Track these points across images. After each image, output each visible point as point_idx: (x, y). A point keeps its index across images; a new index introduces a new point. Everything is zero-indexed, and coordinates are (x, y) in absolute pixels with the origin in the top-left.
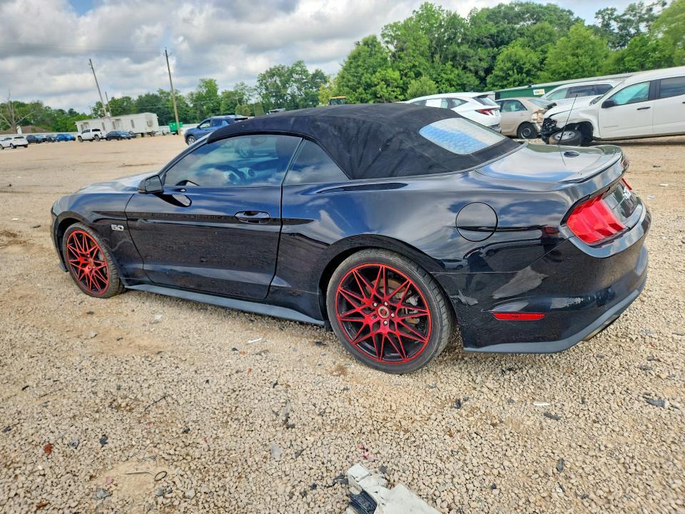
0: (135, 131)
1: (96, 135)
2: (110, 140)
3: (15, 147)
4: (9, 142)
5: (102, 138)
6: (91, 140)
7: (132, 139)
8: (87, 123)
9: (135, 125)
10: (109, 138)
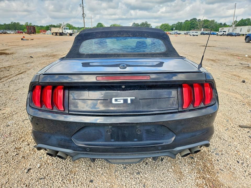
0: (240, 33)
1: (224, 34)
2: (228, 36)
3: (194, 35)
4: (193, 33)
5: (225, 35)
6: (221, 35)
7: (237, 37)
8: (223, 29)
9: (242, 31)
10: (228, 35)
